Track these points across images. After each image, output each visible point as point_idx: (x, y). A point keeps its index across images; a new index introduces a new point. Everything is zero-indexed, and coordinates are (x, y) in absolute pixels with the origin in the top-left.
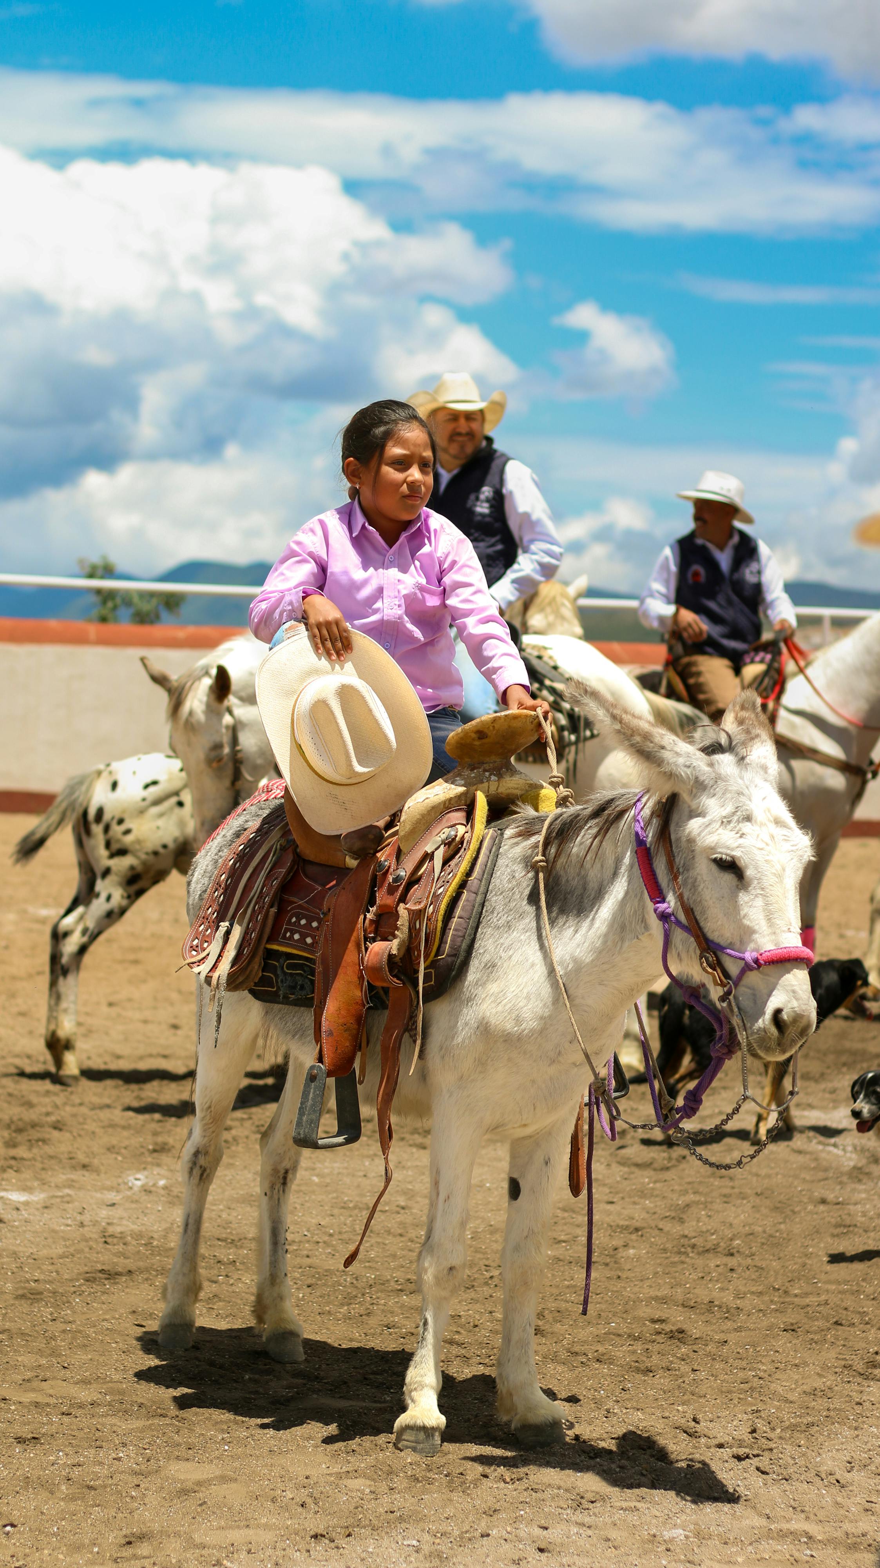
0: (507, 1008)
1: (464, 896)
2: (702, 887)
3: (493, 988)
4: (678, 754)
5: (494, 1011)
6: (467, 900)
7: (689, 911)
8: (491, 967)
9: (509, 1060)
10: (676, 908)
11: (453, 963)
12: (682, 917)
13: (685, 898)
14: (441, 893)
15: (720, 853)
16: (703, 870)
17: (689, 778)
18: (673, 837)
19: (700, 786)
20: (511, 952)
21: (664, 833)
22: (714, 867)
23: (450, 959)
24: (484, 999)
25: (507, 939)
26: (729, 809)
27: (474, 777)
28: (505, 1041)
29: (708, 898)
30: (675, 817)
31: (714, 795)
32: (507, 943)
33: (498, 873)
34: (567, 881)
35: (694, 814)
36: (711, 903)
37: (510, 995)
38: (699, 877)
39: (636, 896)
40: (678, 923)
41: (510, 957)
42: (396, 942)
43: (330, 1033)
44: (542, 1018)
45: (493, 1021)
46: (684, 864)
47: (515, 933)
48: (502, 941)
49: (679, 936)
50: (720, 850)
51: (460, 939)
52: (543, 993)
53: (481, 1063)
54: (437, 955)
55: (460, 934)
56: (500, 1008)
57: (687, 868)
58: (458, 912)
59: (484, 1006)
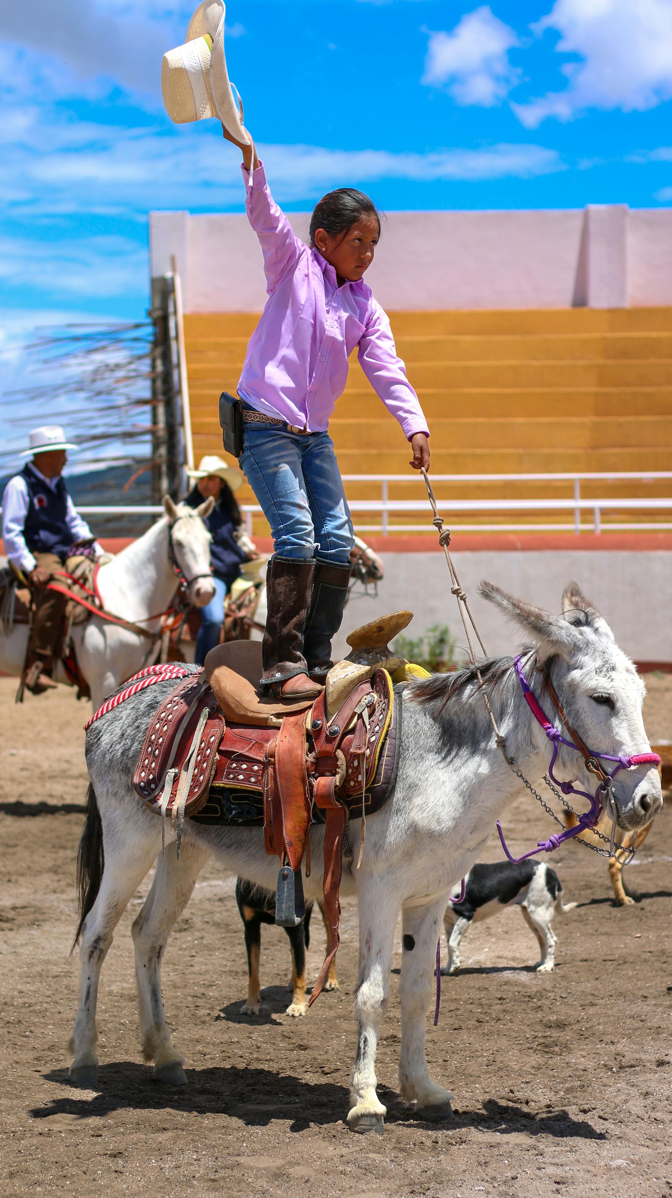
0: (430, 814)
1: (388, 742)
2: (584, 715)
3: (417, 801)
4: (561, 628)
5: (420, 817)
6: (390, 744)
7: (574, 733)
8: (413, 788)
9: (431, 850)
10: (563, 732)
11: (387, 788)
12: (568, 737)
13: (570, 724)
14: (374, 741)
15: (599, 692)
16: (583, 704)
17: (569, 643)
18: (555, 684)
19: (576, 649)
20: (427, 775)
21: (547, 683)
22: (593, 703)
23: (384, 786)
24: (412, 809)
25: (422, 767)
26: (599, 663)
27: (372, 659)
28: (430, 837)
29: (589, 723)
30: (555, 670)
31: (587, 654)
32: (423, 769)
33: (405, 722)
34: (459, 723)
35: (571, 668)
36: (591, 726)
37: (431, 805)
38: (581, 710)
39: (525, 726)
40: (564, 741)
41: (427, 778)
42: (338, 777)
43: (291, 844)
44: (454, 819)
45: (420, 824)
46: (567, 701)
47: (427, 762)
48: (419, 768)
49: (564, 750)
50: (599, 690)
51: (390, 771)
52: (454, 801)
53: (409, 855)
54: (373, 783)
55: (390, 768)
56: (425, 814)
57: (569, 704)
58: (386, 753)
59: (413, 814)
